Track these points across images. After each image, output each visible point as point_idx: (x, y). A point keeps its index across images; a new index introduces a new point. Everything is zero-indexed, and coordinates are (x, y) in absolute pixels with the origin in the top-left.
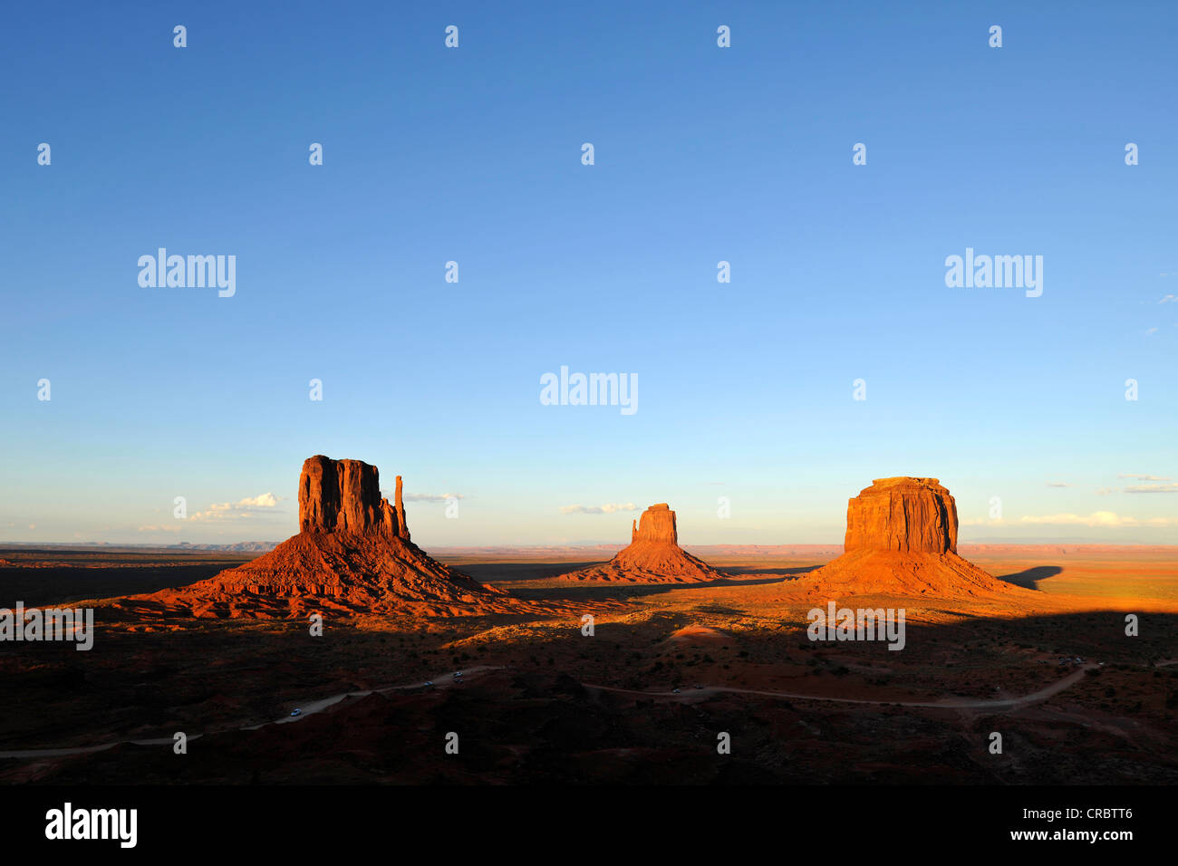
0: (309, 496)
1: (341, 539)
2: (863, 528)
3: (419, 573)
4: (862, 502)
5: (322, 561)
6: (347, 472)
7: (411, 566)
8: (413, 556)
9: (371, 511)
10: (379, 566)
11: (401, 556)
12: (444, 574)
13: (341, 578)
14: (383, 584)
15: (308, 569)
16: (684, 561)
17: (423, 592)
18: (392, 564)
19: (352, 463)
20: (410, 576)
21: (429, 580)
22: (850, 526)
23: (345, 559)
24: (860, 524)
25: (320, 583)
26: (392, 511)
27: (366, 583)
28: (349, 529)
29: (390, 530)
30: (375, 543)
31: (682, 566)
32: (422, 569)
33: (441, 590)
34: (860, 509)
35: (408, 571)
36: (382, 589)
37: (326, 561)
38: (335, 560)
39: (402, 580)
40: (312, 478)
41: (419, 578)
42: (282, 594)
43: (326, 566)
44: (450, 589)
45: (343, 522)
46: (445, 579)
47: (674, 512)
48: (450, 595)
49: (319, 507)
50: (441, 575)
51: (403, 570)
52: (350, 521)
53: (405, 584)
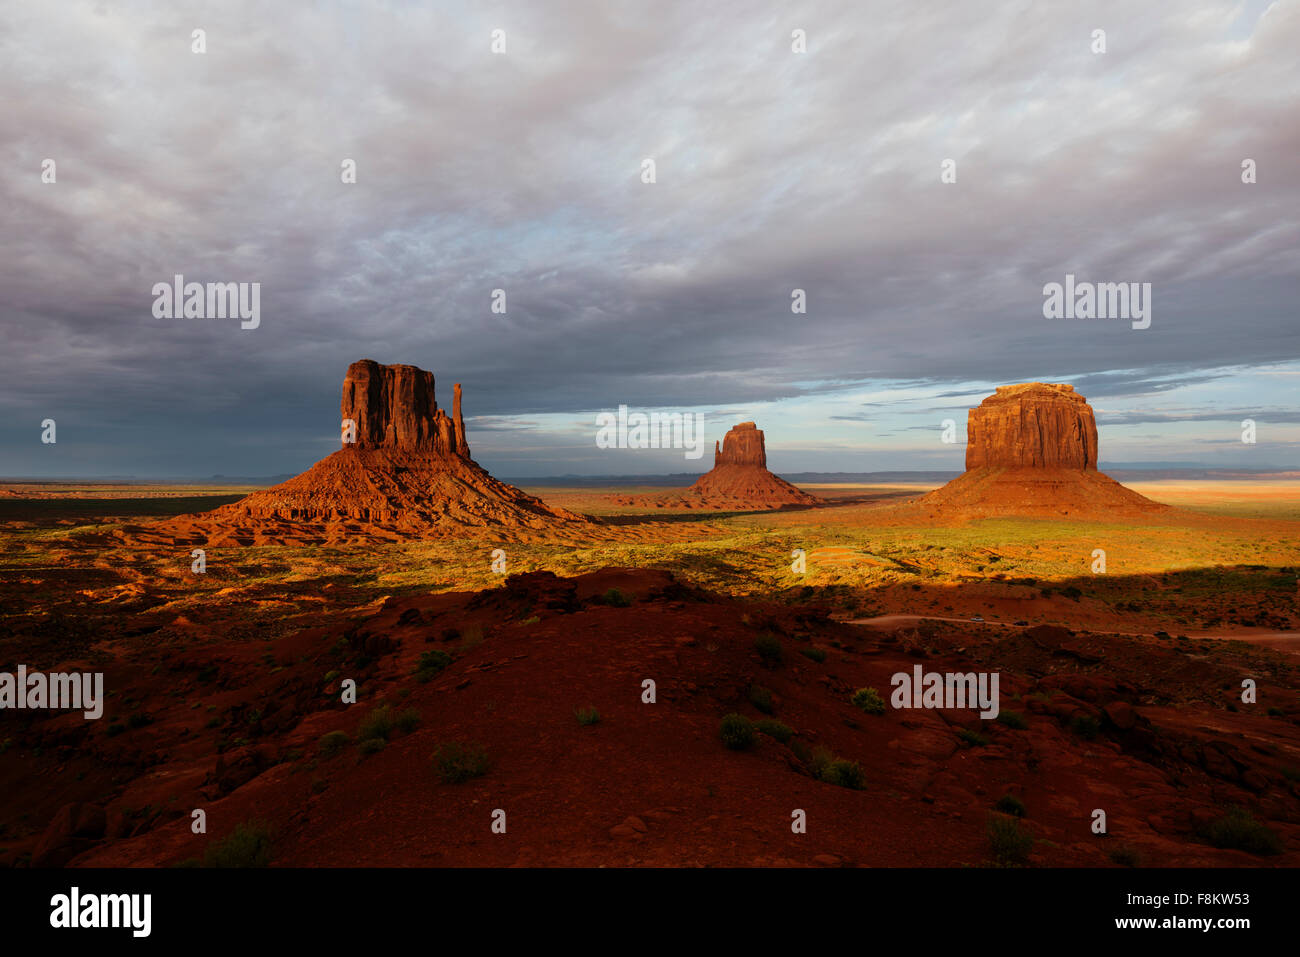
0: (353, 406)
1: (389, 456)
2: (988, 442)
3: (482, 495)
4: (984, 413)
5: (368, 481)
6: (398, 379)
7: (470, 487)
8: (473, 476)
9: (425, 424)
10: (434, 486)
11: (459, 475)
12: (510, 496)
13: (390, 499)
14: (438, 507)
15: (351, 489)
16: (775, 486)
17: (484, 516)
18: (448, 484)
19: (404, 369)
20: (470, 498)
21: (491, 502)
22: (971, 440)
23: (395, 479)
24: (985, 437)
25: (365, 506)
26: (449, 424)
27: (418, 506)
28: (400, 444)
29: (447, 447)
30: (429, 461)
31: (772, 492)
32: (484, 490)
33: (505, 513)
34: (983, 420)
35: (468, 491)
36: (436, 513)
37: (372, 480)
38: (383, 480)
39: (460, 502)
40: (357, 386)
41: (480, 500)
42: (319, 519)
43: (372, 487)
44: (517, 513)
45: (392, 436)
46: (511, 501)
47: (762, 432)
48: (517, 520)
49: (364, 419)
50: (505, 497)
51: (461, 491)
52: (401, 436)
53: (464, 507)
